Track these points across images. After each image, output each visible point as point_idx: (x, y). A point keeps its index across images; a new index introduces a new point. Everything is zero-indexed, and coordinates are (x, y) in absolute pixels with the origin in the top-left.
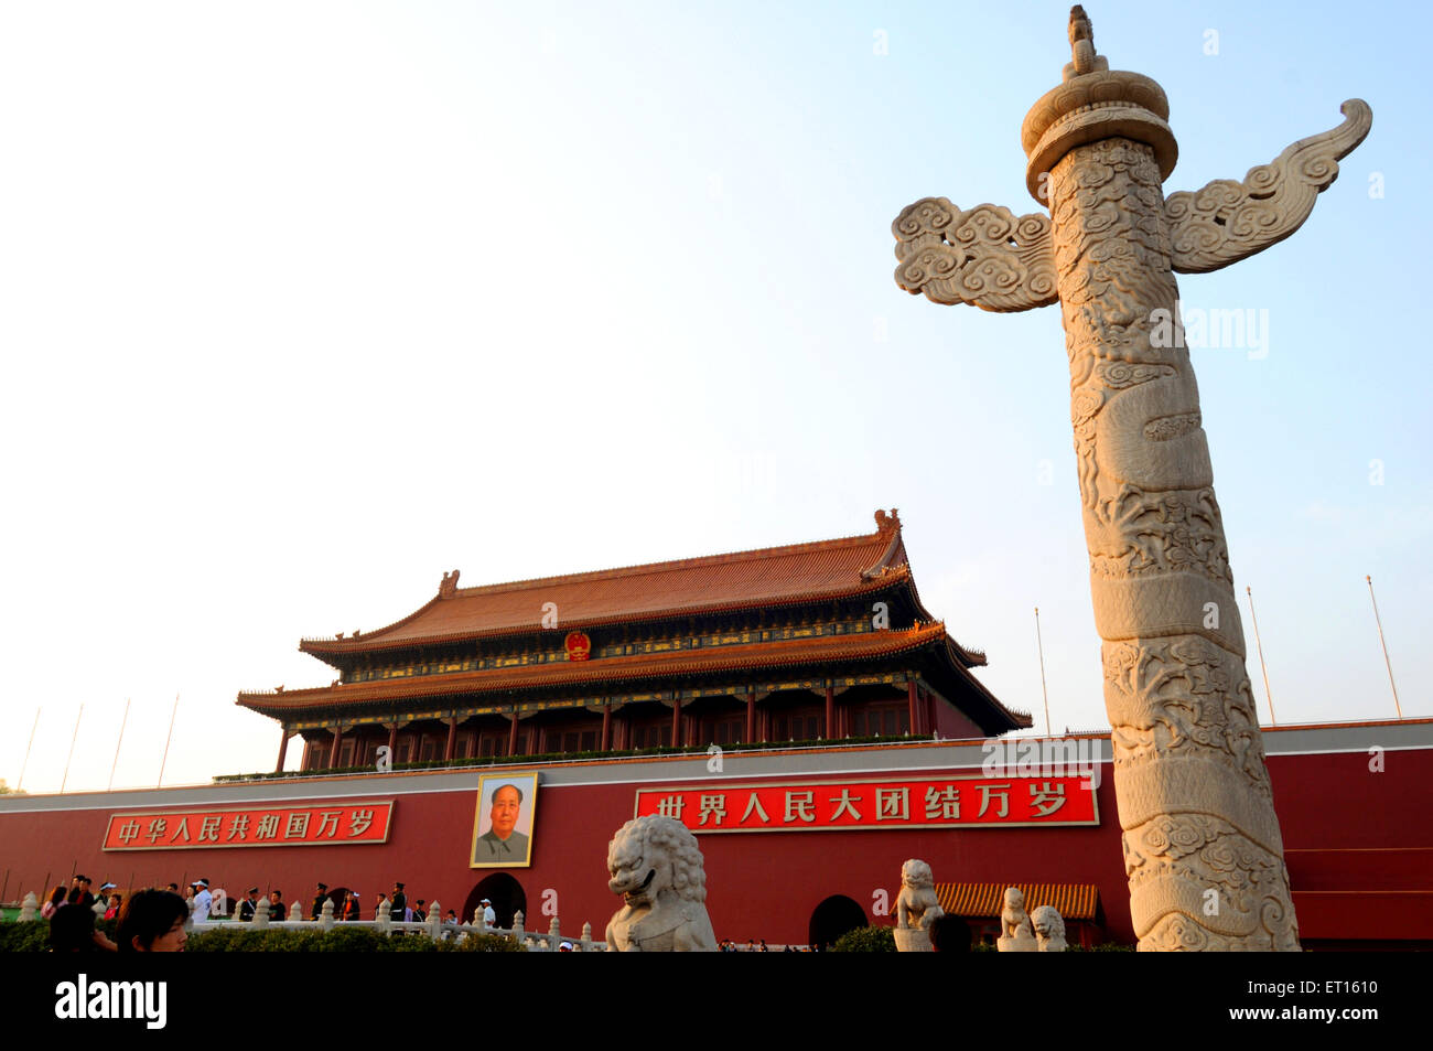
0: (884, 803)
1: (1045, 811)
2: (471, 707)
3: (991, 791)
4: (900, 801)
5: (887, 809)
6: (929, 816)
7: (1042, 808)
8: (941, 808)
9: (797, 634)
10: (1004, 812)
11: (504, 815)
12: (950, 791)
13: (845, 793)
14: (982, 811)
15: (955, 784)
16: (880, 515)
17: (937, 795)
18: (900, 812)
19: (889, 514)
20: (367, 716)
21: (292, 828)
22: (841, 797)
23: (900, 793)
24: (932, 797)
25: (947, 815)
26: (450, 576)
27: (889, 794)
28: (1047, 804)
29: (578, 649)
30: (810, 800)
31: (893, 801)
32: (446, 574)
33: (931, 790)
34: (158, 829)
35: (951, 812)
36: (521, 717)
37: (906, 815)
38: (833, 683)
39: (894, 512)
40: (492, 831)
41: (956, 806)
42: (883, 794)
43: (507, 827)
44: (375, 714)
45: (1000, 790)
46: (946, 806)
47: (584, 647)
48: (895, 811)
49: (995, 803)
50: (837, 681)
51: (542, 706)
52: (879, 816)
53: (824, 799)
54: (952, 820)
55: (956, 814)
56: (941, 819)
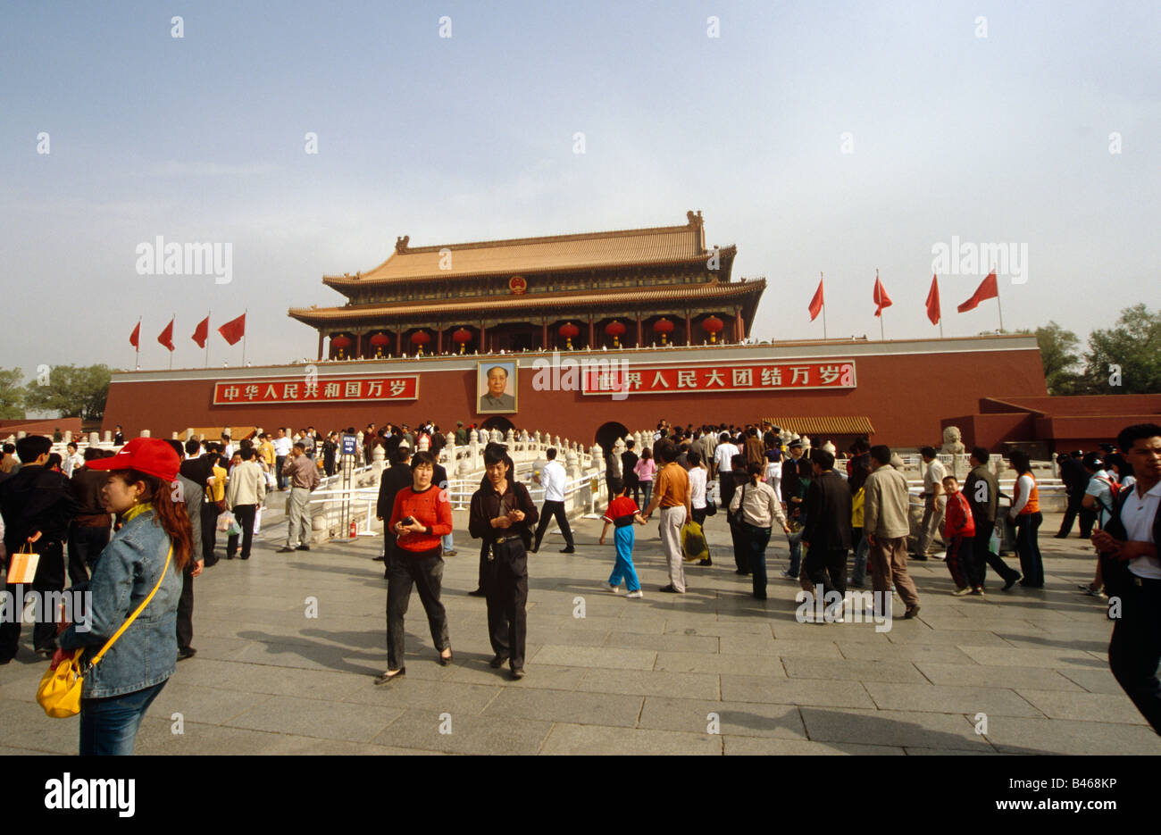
0: (738, 377)
1: (828, 381)
2: (452, 320)
3: (799, 370)
4: (747, 376)
5: (739, 380)
6: (764, 384)
7: (827, 379)
8: (771, 380)
9: (660, 282)
10: (805, 382)
11: (496, 384)
12: (776, 371)
13: (714, 371)
14: (794, 381)
15: (779, 367)
16: (690, 214)
17: (768, 373)
18: (747, 382)
19: (695, 214)
20: (378, 325)
21: (350, 391)
22: (712, 373)
23: (747, 372)
24: (765, 374)
25: (774, 383)
26: (402, 239)
27: (741, 372)
28: (830, 377)
29: (518, 287)
30: (693, 375)
31: (743, 376)
32: (399, 238)
33: (765, 370)
34: (252, 391)
35: (777, 381)
36: (486, 327)
37: (751, 383)
38: (690, 311)
39: (699, 212)
40: (489, 393)
41: (779, 378)
42: (737, 372)
43: (499, 391)
44: (385, 324)
45: (803, 370)
46: (774, 378)
47: (522, 285)
48: (744, 381)
49: (801, 377)
50: (693, 311)
51: (500, 321)
52: (735, 384)
53: (702, 375)
54: (777, 386)
55: (779, 383)
56: (771, 385)
